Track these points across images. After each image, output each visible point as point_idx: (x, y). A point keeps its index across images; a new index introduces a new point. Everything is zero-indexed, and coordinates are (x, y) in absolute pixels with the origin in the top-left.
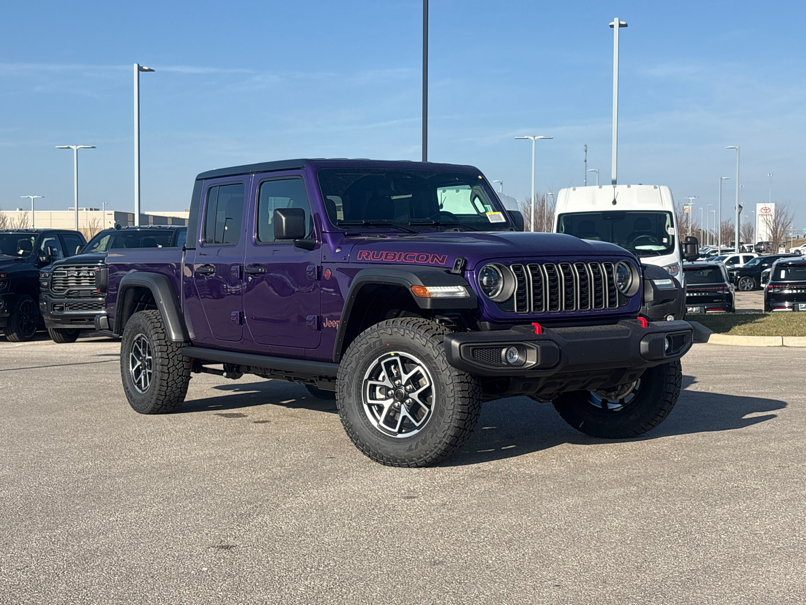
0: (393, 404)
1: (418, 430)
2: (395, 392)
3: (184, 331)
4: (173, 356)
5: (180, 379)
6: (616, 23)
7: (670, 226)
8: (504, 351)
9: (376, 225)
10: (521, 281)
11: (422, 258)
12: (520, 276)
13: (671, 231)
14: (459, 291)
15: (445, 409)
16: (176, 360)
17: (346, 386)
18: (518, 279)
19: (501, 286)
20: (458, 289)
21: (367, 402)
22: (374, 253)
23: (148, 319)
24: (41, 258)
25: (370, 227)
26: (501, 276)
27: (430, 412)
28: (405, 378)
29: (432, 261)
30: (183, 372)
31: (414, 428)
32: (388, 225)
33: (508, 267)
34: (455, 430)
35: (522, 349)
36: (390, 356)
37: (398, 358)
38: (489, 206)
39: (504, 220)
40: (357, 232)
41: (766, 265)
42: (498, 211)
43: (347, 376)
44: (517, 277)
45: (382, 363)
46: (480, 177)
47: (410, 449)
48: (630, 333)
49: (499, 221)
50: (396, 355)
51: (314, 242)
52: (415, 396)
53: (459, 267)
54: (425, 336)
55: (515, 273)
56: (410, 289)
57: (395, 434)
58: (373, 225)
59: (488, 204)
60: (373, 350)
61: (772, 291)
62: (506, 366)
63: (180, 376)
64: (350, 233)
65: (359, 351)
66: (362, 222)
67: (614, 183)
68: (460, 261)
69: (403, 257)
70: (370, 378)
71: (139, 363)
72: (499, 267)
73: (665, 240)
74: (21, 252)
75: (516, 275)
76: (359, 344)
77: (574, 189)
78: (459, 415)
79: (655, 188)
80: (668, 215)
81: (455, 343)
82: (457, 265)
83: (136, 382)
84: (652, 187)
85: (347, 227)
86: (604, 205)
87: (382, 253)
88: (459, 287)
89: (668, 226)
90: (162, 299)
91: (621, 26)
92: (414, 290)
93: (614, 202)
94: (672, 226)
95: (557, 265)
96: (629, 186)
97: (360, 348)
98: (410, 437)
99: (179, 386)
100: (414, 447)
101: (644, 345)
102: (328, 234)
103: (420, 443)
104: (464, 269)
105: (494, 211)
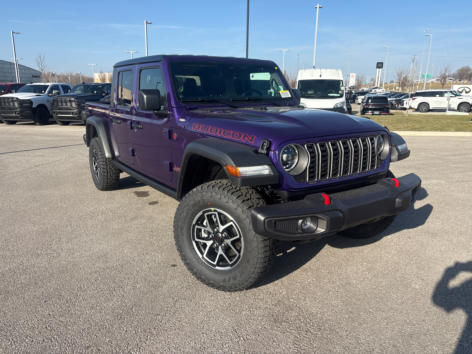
0: (213, 244)
1: (231, 267)
2: (214, 235)
3: (112, 151)
4: (109, 164)
5: (114, 175)
6: (318, 6)
7: (342, 86)
8: (300, 221)
9: (209, 102)
10: (313, 158)
11: (236, 135)
12: (312, 153)
13: (342, 88)
14: (264, 170)
15: (251, 259)
16: (111, 166)
17: (180, 227)
18: (310, 156)
19: (296, 161)
20: (264, 167)
21: (195, 240)
22: (203, 126)
23: (97, 143)
24: (103, 94)
25: (205, 102)
26: (297, 152)
27: (239, 256)
28: (222, 228)
29: (244, 139)
30: (115, 171)
31: (228, 265)
32: (217, 101)
33: (303, 146)
34: (258, 274)
35: (315, 220)
36: (211, 211)
37: (216, 213)
38: (282, 87)
39: (290, 96)
40: (195, 107)
41: (357, 95)
42: (287, 90)
43: (180, 221)
44: (310, 154)
45: (205, 215)
46: (276, 68)
47: (224, 281)
48: (389, 193)
49: (287, 97)
50: (215, 211)
51: (167, 113)
52: (228, 242)
53: (265, 147)
54: (236, 202)
55: (308, 150)
56: (225, 168)
57: (215, 266)
58: (206, 101)
59: (281, 86)
60: (198, 205)
61: (365, 107)
62: (302, 233)
63: (114, 174)
64: (190, 107)
65: (188, 205)
66: (199, 99)
67: (314, 67)
68: (265, 142)
69: (222, 132)
70: (197, 223)
71: (96, 164)
72: (296, 147)
73: (340, 92)
74: (95, 92)
75: (309, 152)
76: (188, 200)
77: (305, 70)
78: (262, 265)
79: (337, 70)
80: (341, 82)
81: (261, 217)
82: (263, 145)
83: (96, 173)
84: (335, 70)
85: (189, 103)
86: (317, 77)
87: (209, 127)
88: (265, 166)
89: (341, 86)
90: (101, 134)
91: (320, 7)
92: (228, 168)
93: (321, 76)
94: (343, 86)
95: (339, 141)
96: (326, 70)
97: (189, 203)
98: (224, 271)
99: (114, 178)
100: (227, 280)
101: (398, 201)
102: (175, 108)
103: (232, 279)
104: (268, 149)
105: (284, 90)
